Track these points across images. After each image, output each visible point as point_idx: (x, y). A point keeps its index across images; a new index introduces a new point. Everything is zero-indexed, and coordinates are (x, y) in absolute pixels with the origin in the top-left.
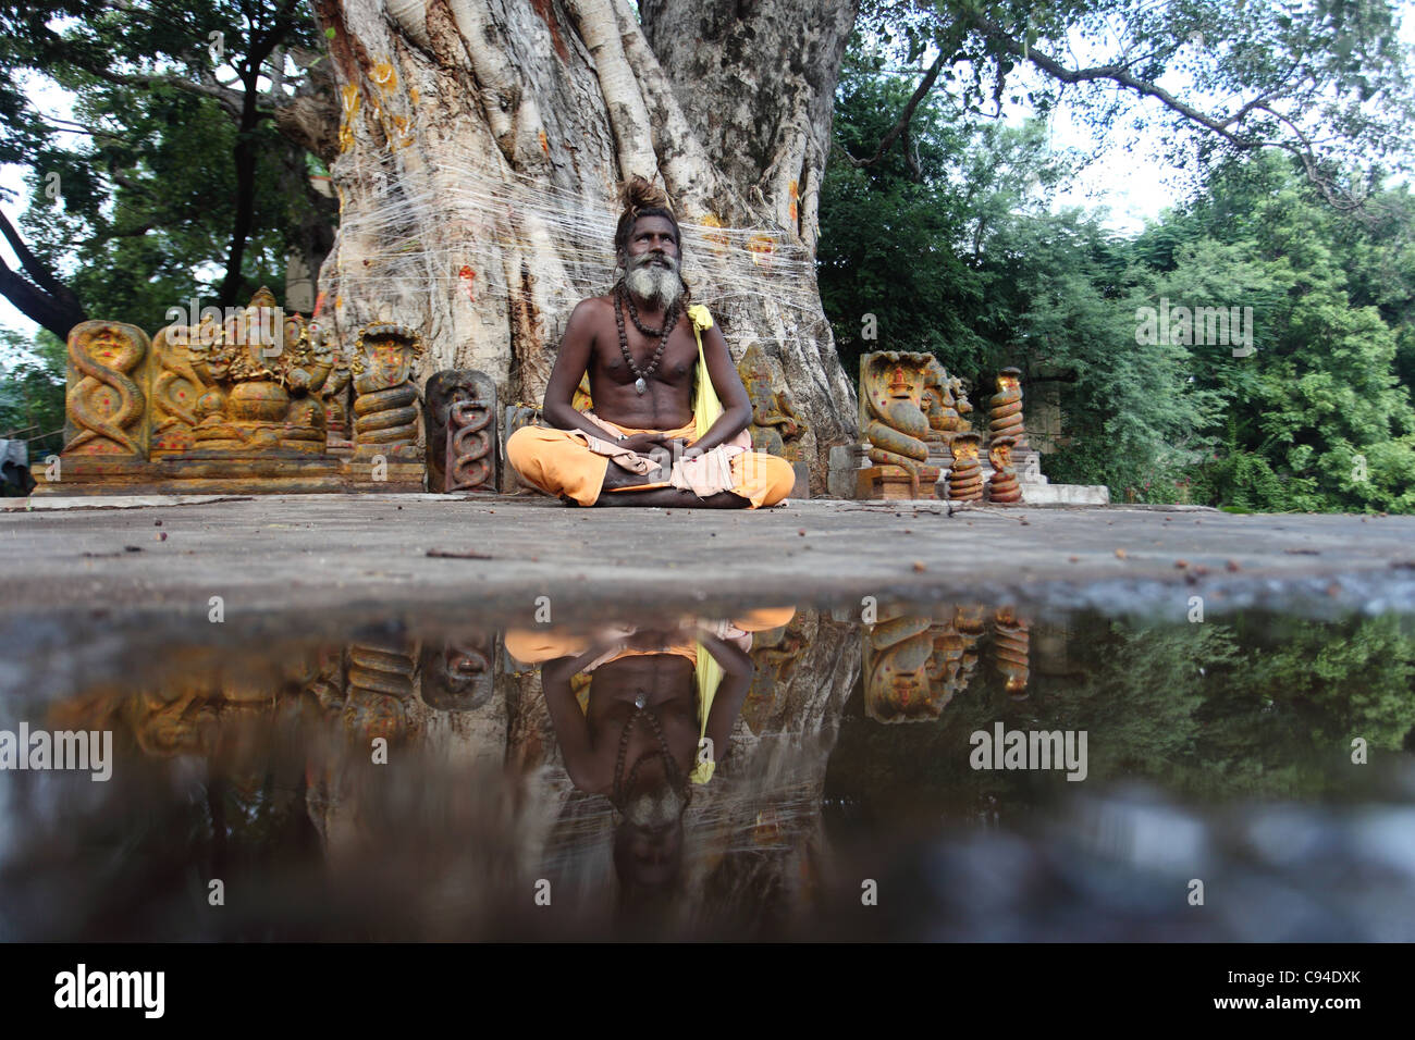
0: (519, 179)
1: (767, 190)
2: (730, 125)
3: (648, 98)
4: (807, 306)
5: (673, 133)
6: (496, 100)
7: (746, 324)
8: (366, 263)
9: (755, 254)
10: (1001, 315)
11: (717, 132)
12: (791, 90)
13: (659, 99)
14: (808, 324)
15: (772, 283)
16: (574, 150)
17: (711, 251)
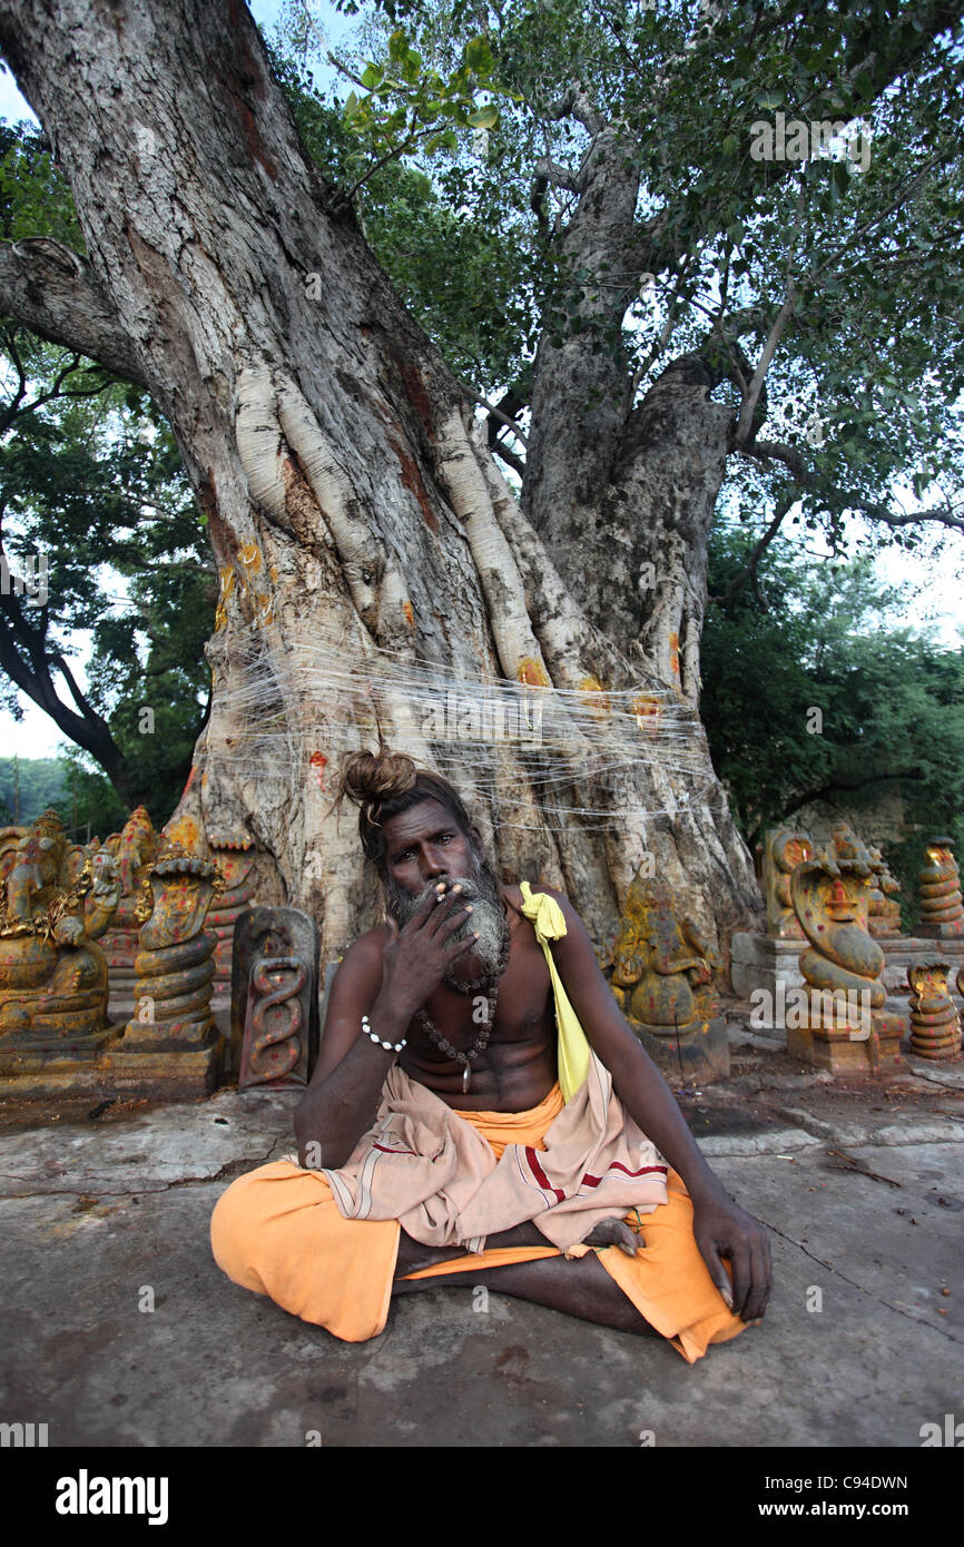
0: (382, 653)
1: (647, 644)
2: (607, 582)
3: (521, 562)
4: (698, 770)
5: (548, 595)
6: (358, 573)
7: (633, 798)
8: (228, 741)
9: (639, 718)
10: (846, 722)
11: (594, 588)
12: (665, 546)
13: (532, 562)
14: (700, 790)
15: (658, 748)
16: (443, 618)
17: (592, 718)
